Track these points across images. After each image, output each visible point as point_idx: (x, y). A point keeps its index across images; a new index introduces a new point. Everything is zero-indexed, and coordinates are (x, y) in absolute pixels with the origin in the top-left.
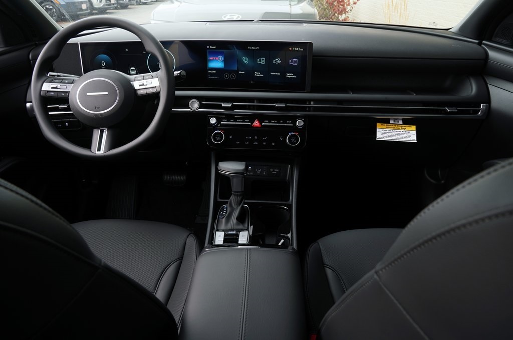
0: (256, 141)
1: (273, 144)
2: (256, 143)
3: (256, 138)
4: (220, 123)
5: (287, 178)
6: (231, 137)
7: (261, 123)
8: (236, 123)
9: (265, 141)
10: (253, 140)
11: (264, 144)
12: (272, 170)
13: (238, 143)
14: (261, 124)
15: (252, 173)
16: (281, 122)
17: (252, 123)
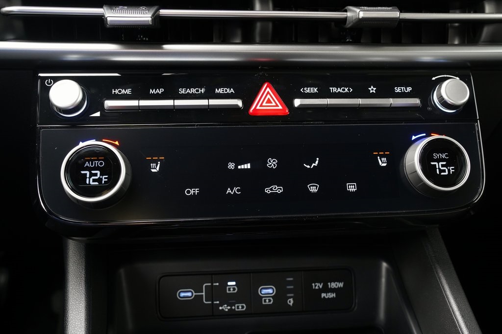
0: (273, 177)
1: (352, 188)
2: (278, 189)
3: (272, 163)
4: (101, 108)
5: (382, 314)
6: (156, 169)
7: (287, 100)
8: (179, 103)
9: (313, 175)
10: (264, 176)
11: (313, 189)
12: (318, 286)
13: (194, 191)
14: (288, 102)
15: (240, 307)
16: (372, 90)
17: (248, 103)
